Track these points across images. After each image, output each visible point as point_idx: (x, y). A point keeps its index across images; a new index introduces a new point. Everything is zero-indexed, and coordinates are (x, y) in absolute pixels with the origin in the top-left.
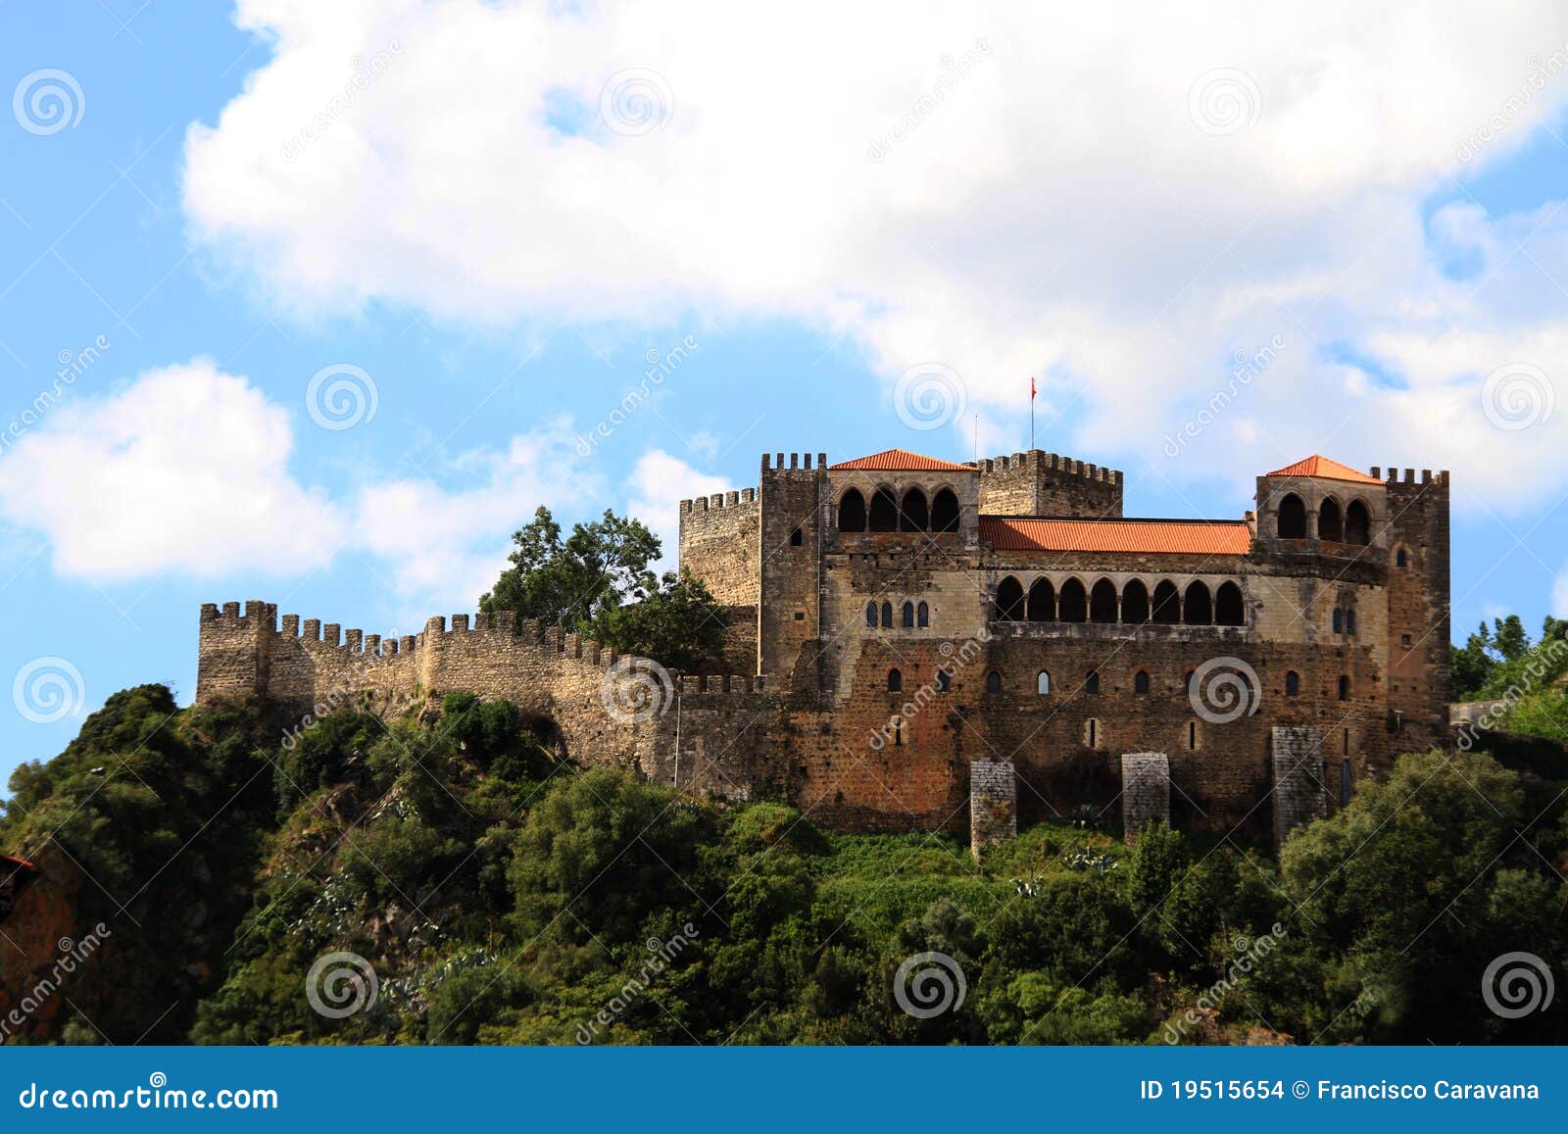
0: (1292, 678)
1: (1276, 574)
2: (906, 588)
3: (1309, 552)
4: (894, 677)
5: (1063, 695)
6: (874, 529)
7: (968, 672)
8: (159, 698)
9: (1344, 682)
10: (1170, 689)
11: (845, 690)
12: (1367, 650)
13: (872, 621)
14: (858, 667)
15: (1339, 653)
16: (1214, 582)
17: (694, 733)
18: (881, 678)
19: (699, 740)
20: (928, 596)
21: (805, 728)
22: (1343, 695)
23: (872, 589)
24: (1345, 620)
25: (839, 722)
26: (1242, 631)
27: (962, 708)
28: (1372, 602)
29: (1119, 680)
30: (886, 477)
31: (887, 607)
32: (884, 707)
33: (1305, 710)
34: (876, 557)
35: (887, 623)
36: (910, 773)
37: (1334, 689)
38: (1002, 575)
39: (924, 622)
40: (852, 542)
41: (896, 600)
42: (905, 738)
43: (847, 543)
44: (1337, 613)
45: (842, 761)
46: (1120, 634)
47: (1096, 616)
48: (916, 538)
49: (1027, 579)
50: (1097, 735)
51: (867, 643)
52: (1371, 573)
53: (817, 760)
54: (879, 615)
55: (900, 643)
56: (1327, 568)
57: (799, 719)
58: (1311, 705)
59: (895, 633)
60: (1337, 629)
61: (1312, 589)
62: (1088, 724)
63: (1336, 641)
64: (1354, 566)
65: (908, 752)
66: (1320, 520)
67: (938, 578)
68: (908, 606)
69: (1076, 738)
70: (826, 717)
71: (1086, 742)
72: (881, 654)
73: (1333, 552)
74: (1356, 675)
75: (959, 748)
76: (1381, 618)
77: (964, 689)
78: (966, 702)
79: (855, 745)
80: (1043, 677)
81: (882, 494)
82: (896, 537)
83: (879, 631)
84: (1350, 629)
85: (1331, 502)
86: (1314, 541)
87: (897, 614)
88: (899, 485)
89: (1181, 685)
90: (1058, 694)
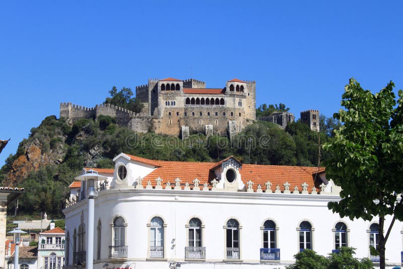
0: (232, 113)
1: (230, 97)
2: (171, 99)
3: (234, 94)
4: (170, 113)
6: (167, 90)
7: (182, 113)
8: (55, 117)
9: (240, 114)
10: (213, 115)
11: (162, 115)
12: (243, 109)
14: (164, 112)
15: (239, 109)
16: (220, 98)
17: (138, 123)
18: (168, 114)
20: (175, 101)
21: (156, 122)
22: (240, 116)
23: (166, 99)
24: (240, 104)
25: (161, 120)
26: (224, 106)
28: (244, 101)
29: (205, 113)
30: (168, 82)
31: (169, 102)
32: (168, 118)
34: (167, 95)
35: (169, 105)
36: (172, 129)
37: (238, 115)
38: (187, 97)
39: (175, 105)
40: (163, 92)
42: (171, 123)
45: (162, 127)
46: (205, 106)
47: (202, 104)
48: (173, 91)
49: (191, 98)
50: (202, 122)
51: (165, 108)
52: (244, 97)
53: (158, 126)
54: (167, 104)
55: (171, 108)
56: (237, 96)
57: (155, 120)
58: (235, 117)
59: (170, 106)
61: (235, 99)
62: (200, 121)
63: (239, 107)
64: (241, 95)
65: (172, 125)
66: (236, 88)
67: (176, 98)
68: (172, 102)
69: (198, 123)
70: (159, 120)
71: (200, 124)
72: (168, 110)
73: (238, 93)
74: (242, 113)
75: (180, 125)
76: (246, 103)
77: (181, 115)
78: (181, 117)
79: (164, 124)
80: (193, 114)
81: (168, 85)
82: (170, 91)
83: (167, 106)
84: (241, 105)
85: (238, 86)
86: (235, 92)
87: (170, 103)
88: (170, 83)
89: (215, 114)
90: (196, 116)
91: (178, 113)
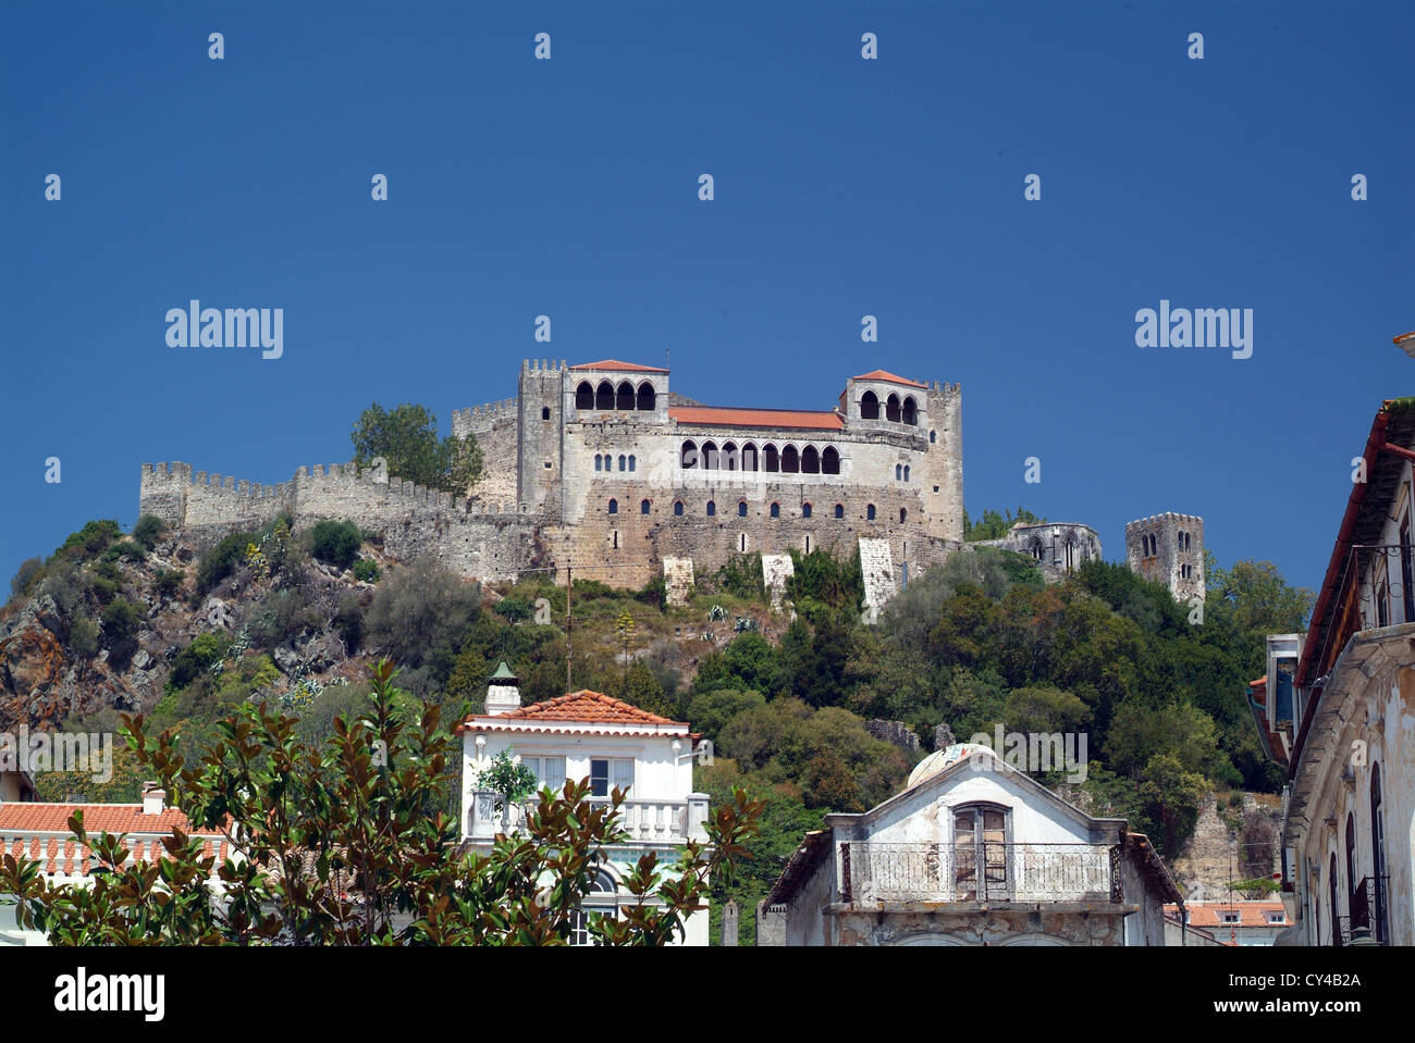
0: (871, 508)
1: (861, 441)
2: (619, 446)
3: (880, 429)
4: (613, 505)
5: (724, 517)
6: (600, 406)
7: (663, 509)
9: (903, 512)
10: (793, 514)
11: (578, 512)
12: (916, 491)
13: (598, 467)
14: (589, 497)
15: (899, 493)
16: (821, 447)
17: (478, 540)
18: (605, 505)
19: (482, 545)
20: (634, 451)
21: (554, 537)
22: (903, 519)
23: (598, 445)
24: (903, 471)
25: (575, 533)
26: (838, 478)
27: (658, 525)
28: (918, 459)
29: (760, 506)
30: (608, 375)
31: (608, 457)
32: (607, 523)
33: (880, 530)
34: (601, 425)
35: (609, 469)
36: (623, 567)
37: (897, 516)
38: (683, 439)
39: (632, 468)
40: (585, 415)
41: (615, 453)
42: (620, 544)
43: (582, 417)
44: (899, 467)
45: (578, 559)
46: (759, 476)
47: (745, 466)
48: (627, 414)
49: (699, 442)
50: (746, 544)
51: (595, 482)
52: (917, 444)
53: (562, 558)
54: (602, 462)
55: (617, 483)
56: (893, 439)
57: (548, 531)
58: (884, 526)
59: (615, 474)
60: (898, 477)
61: (882, 452)
62: (740, 536)
63: (897, 485)
64: (907, 439)
65: (622, 553)
66: (887, 407)
67: (642, 439)
68: (622, 458)
69: (732, 546)
70: (567, 530)
71: (739, 548)
72: (604, 489)
73: (894, 428)
74: (910, 508)
75: (655, 552)
76: (925, 473)
77: (660, 512)
78: (660, 521)
79: (587, 549)
80: (711, 506)
81: (605, 387)
82: (614, 414)
83: (603, 474)
84: (906, 479)
85: (893, 399)
86: (883, 422)
87: (615, 462)
88: (616, 379)
89: (799, 511)
90: (720, 517)
91: (646, 505)
